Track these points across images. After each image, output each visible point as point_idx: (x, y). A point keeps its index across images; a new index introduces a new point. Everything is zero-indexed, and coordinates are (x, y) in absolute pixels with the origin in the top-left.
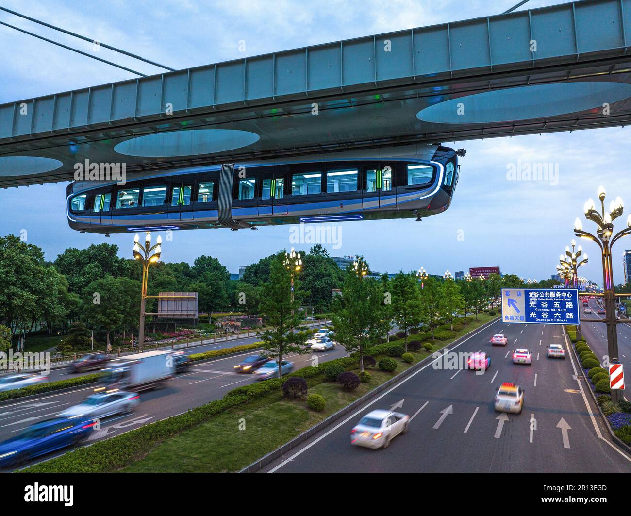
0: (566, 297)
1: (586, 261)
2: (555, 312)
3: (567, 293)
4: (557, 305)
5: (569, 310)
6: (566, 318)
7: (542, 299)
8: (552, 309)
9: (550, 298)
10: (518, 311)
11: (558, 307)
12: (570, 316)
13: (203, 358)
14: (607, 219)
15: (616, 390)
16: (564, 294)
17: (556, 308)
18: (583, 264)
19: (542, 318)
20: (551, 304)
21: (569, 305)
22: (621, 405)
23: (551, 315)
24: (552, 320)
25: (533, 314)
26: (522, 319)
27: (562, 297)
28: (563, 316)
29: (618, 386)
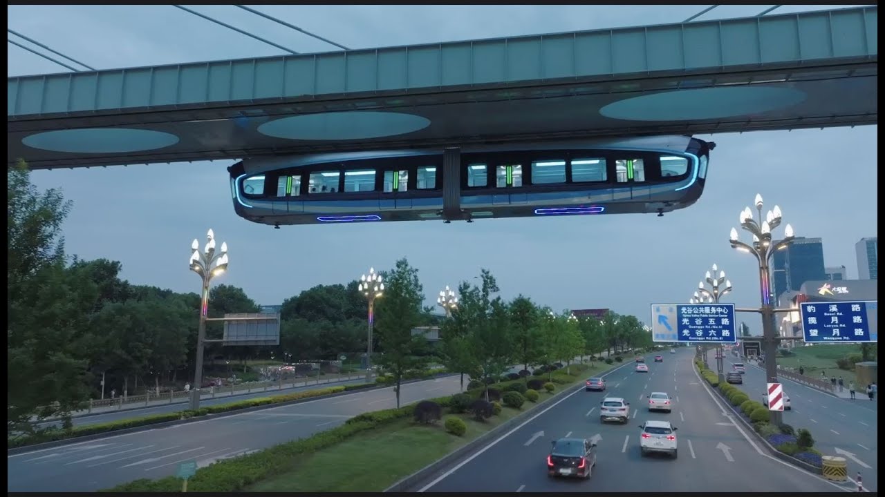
0: (722, 313)
1: (729, 289)
2: (710, 329)
3: (723, 309)
4: (712, 321)
5: (725, 327)
6: (721, 336)
7: (695, 316)
8: (707, 327)
9: (705, 314)
10: (669, 328)
11: (714, 323)
12: (726, 333)
13: (268, 402)
14: (765, 229)
15: (775, 412)
16: (719, 310)
17: (711, 325)
18: (726, 292)
19: (695, 336)
20: (705, 321)
21: (725, 322)
22: (780, 428)
23: (706, 333)
24: (707, 338)
25: (686, 332)
26: (674, 337)
27: (717, 313)
28: (719, 334)
29: (776, 407)
